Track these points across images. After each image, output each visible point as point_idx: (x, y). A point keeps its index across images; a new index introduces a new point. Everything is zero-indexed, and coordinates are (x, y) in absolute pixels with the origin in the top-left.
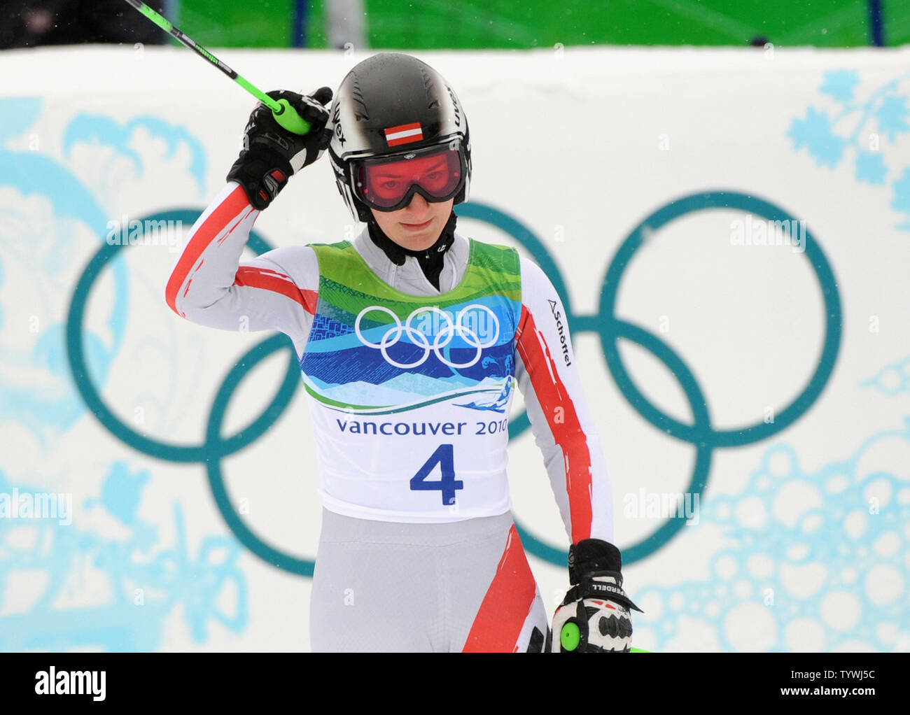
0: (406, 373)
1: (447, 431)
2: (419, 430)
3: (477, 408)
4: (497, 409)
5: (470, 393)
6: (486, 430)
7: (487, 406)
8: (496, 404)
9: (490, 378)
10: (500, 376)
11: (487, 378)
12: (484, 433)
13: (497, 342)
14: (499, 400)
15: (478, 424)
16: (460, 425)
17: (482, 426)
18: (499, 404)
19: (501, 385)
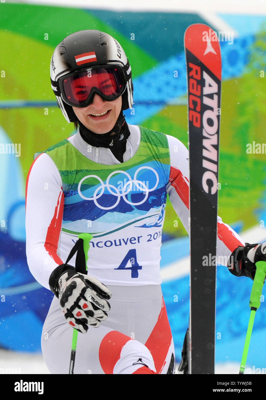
0: (109, 212)
1: (132, 242)
2: (118, 243)
3: (147, 227)
4: (157, 225)
5: (143, 219)
6: (152, 238)
7: (152, 225)
8: (157, 223)
9: (154, 208)
10: (158, 206)
11: (152, 209)
12: (151, 240)
13: (157, 187)
14: (159, 220)
15: (148, 236)
16: (139, 238)
17: (150, 236)
18: (158, 222)
19: (159, 211)
